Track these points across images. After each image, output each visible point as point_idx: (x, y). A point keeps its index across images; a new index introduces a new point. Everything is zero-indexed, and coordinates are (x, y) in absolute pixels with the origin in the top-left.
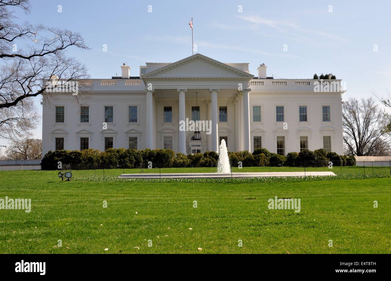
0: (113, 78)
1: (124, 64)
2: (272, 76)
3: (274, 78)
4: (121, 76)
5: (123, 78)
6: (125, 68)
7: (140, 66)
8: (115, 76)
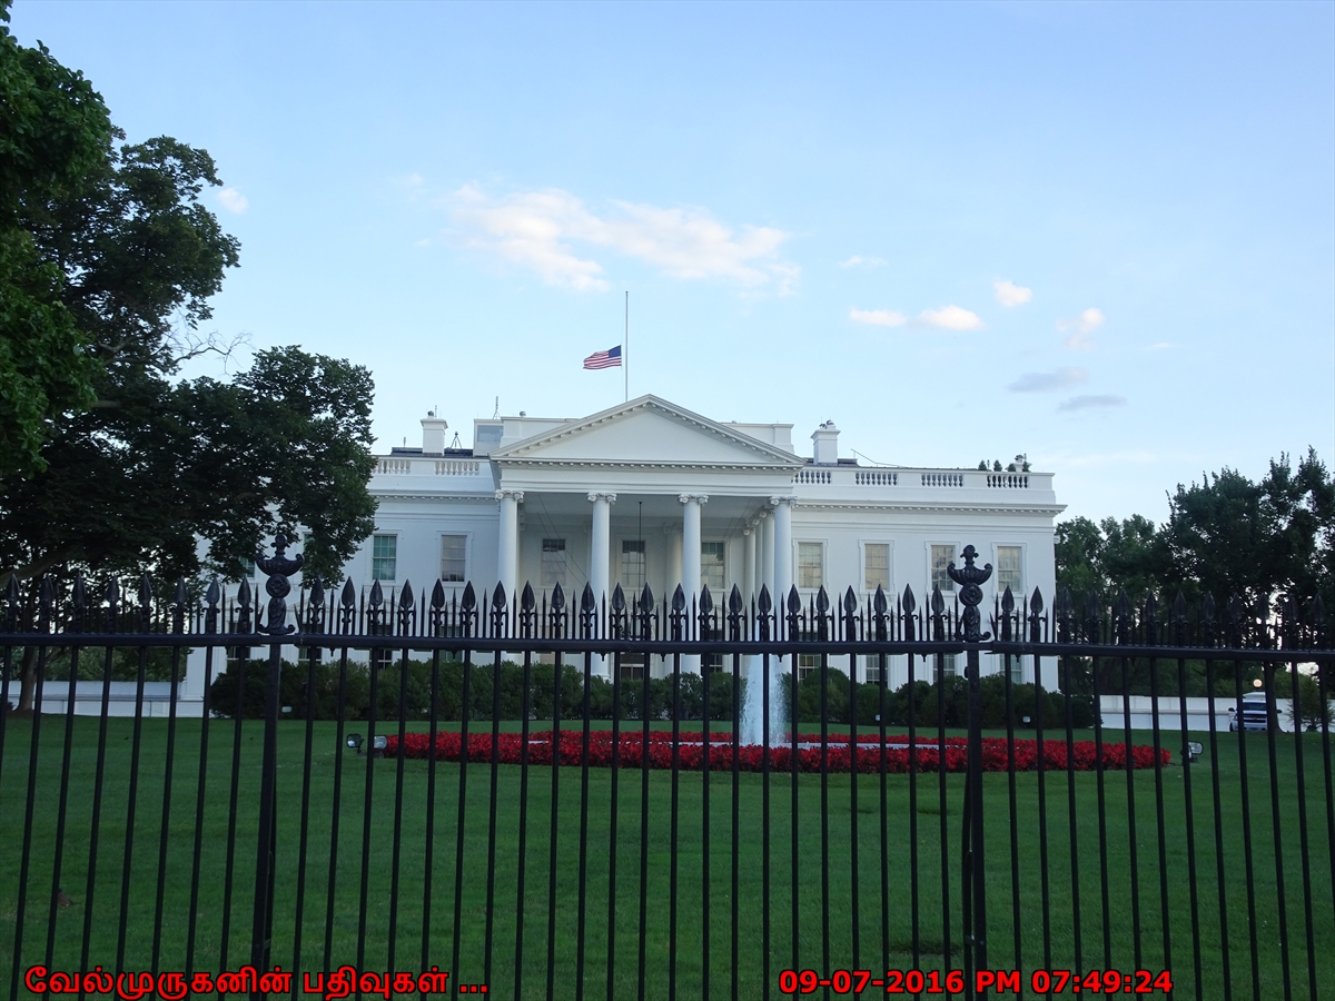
0: (396, 452)
1: (430, 414)
2: (852, 458)
3: (859, 463)
4: (421, 446)
5: (427, 455)
6: (432, 423)
7: (476, 421)
8: (400, 445)
